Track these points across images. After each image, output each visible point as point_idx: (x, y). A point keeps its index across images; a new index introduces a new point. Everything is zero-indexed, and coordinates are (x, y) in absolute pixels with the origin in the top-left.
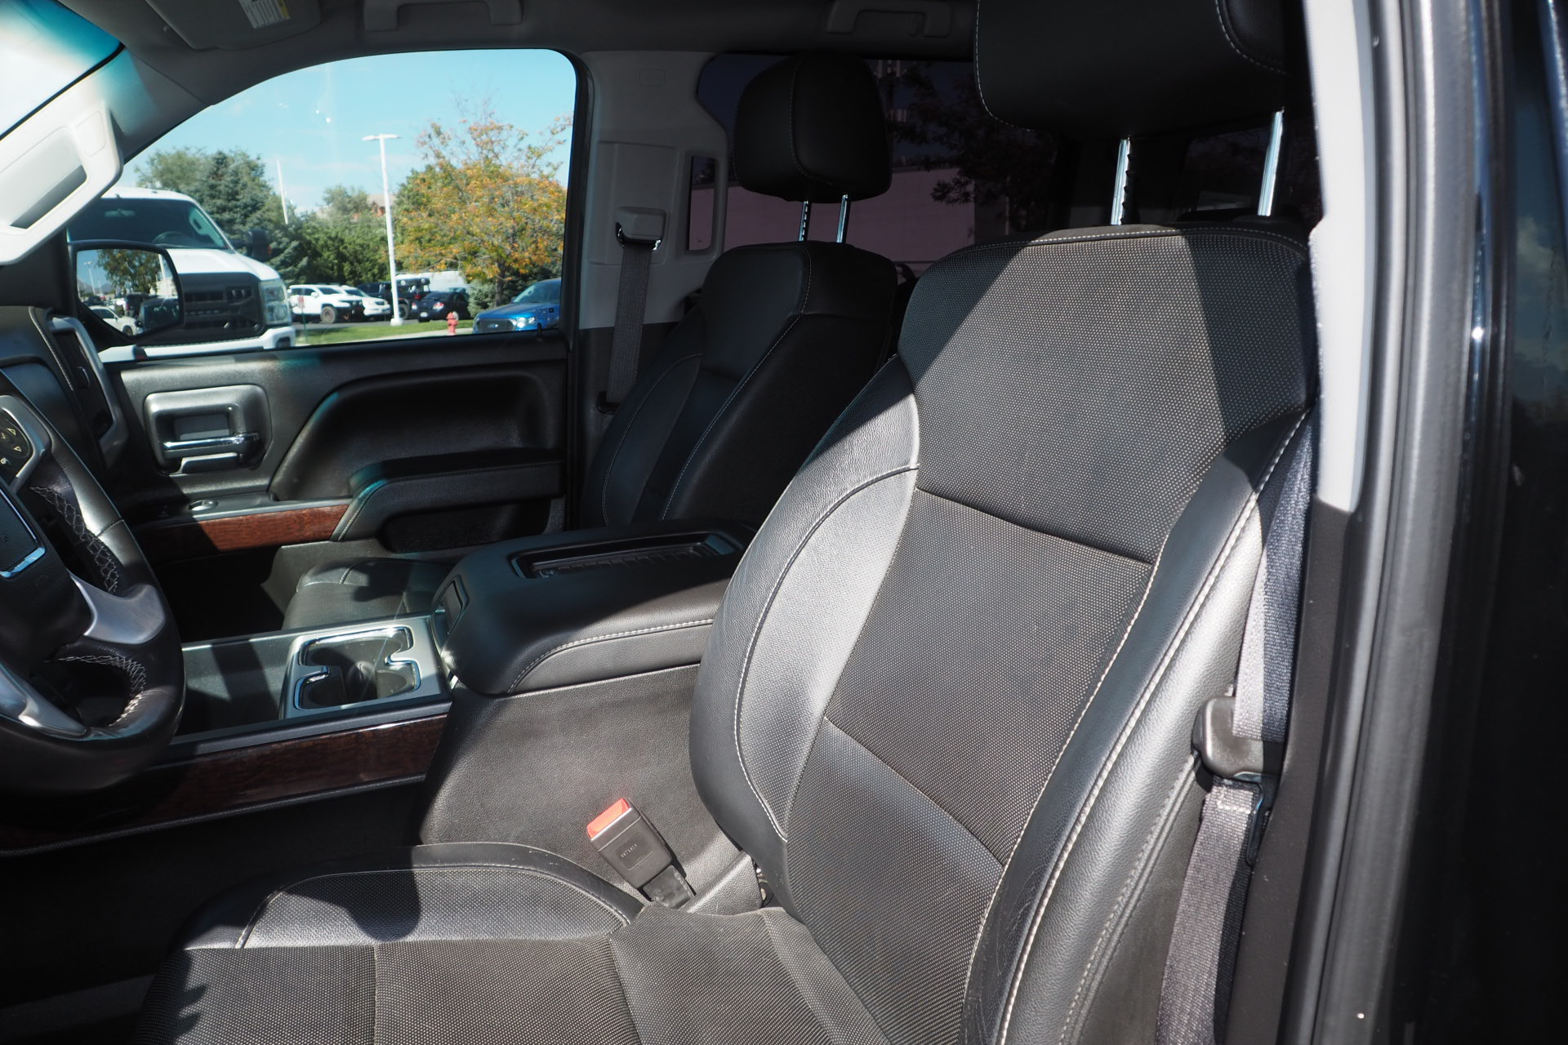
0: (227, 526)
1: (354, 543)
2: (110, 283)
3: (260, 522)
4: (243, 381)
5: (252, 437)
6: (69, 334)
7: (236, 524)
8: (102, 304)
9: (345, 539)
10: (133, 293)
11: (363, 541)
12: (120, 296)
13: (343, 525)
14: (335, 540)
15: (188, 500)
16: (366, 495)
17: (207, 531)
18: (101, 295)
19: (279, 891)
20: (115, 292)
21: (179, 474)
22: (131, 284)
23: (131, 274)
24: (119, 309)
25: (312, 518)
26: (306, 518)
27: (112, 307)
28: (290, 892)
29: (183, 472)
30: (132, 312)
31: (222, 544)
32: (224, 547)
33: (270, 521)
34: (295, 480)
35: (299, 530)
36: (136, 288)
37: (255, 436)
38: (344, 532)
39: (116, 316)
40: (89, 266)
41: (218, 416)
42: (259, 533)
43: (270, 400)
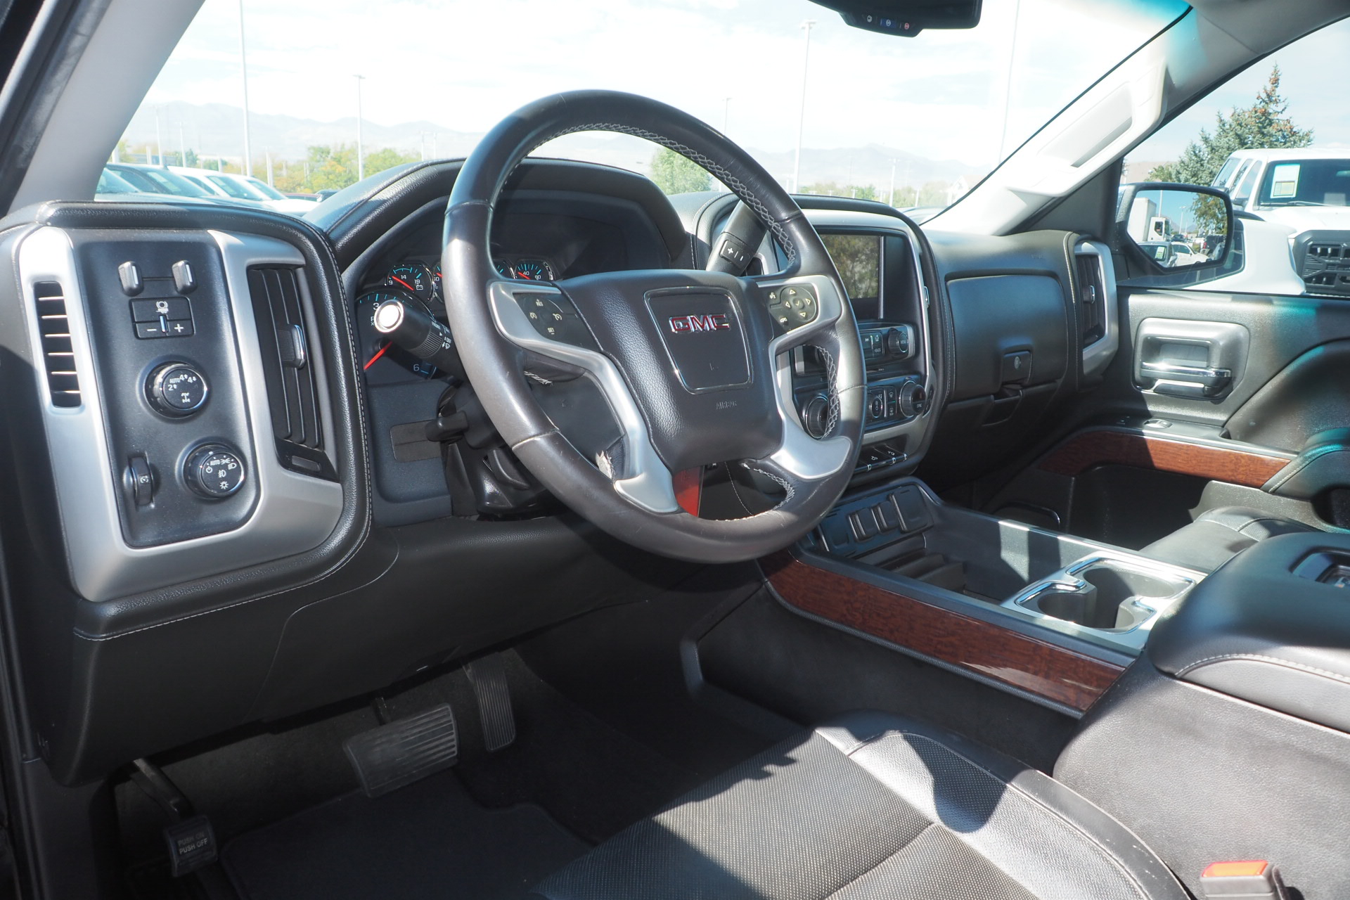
0: (1168, 447)
1: (1283, 500)
2: (1195, 224)
3: (1198, 452)
4: (1231, 320)
5: (1221, 373)
6: (1093, 258)
7: (1176, 447)
8: (1183, 241)
9: (1274, 493)
10: (1214, 235)
11: (1295, 501)
12: (1201, 236)
13: (1277, 480)
14: (1266, 491)
15: (1148, 416)
16: (1313, 455)
17: (1150, 446)
18: (1185, 234)
19: (901, 732)
20: (1198, 232)
21: (1150, 392)
22: (1214, 226)
23: (1217, 218)
24: (1196, 247)
25: (1249, 462)
26: (1243, 461)
27: (1191, 245)
28: (906, 738)
29: (1155, 391)
30: (1207, 250)
31: (1159, 461)
32: (1161, 465)
33: (1208, 453)
34: (1252, 423)
35: (1232, 471)
36: (1218, 230)
37: (1227, 373)
38: (1276, 486)
39: (1191, 252)
40: (1183, 210)
41: (1200, 349)
42: (1194, 462)
43: (1252, 342)
